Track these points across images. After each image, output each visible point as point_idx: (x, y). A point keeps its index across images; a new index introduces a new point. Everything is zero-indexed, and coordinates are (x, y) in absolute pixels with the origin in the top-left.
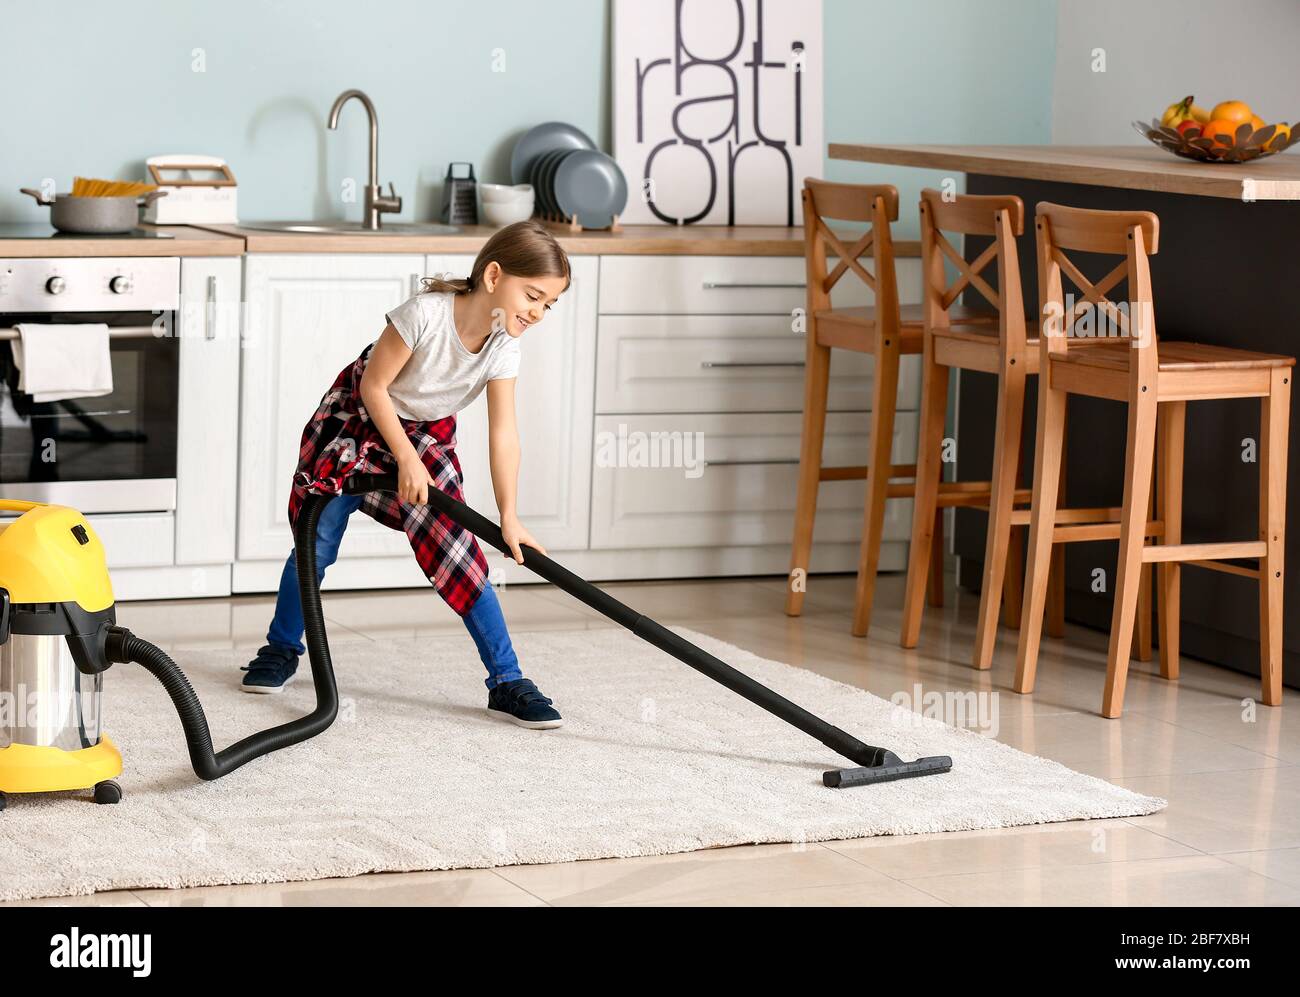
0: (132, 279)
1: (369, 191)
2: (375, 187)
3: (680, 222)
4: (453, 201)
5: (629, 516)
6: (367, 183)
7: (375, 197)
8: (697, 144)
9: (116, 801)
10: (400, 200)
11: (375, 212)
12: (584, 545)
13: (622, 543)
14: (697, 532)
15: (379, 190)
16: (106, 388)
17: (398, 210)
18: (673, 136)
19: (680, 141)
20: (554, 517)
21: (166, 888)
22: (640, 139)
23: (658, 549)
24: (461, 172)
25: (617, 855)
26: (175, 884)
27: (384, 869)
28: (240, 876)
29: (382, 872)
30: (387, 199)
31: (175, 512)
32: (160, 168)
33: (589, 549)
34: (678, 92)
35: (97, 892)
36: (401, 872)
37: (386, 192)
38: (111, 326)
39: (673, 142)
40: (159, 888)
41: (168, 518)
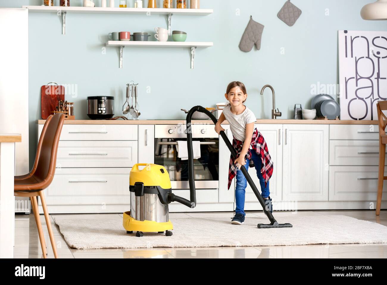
0: (206, 130)
1: (273, 111)
2: (274, 110)
3: (358, 119)
4: (296, 114)
5: (339, 192)
6: (272, 109)
7: (274, 112)
8: (362, 99)
9: (170, 236)
10: (281, 113)
11: (274, 116)
12: (328, 200)
13: (337, 200)
14: (358, 197)
15: (276, 110)
16: (199, 156)
17: (280, 115)
18: (356, 97)
19: (357, 98)
20: (319, 192)
21: (171, 247)
22: (347, 98)
23: (348, 201)
24: (298, 107)
25: (285, 245)
26: (173, 246)
27: (225, 245)
28: (189, 245)
29: (225, 246)
30: (277, 113)
31: (218, 189)
32: (219, 106)
33: (328, 201)
34: (357, 86)
35: (153, 247)
36: (230, 246)
37: (277, 111)
38: (201, 141)
39: (356, 99)
40: (169, 247)
41: (217, 190)
